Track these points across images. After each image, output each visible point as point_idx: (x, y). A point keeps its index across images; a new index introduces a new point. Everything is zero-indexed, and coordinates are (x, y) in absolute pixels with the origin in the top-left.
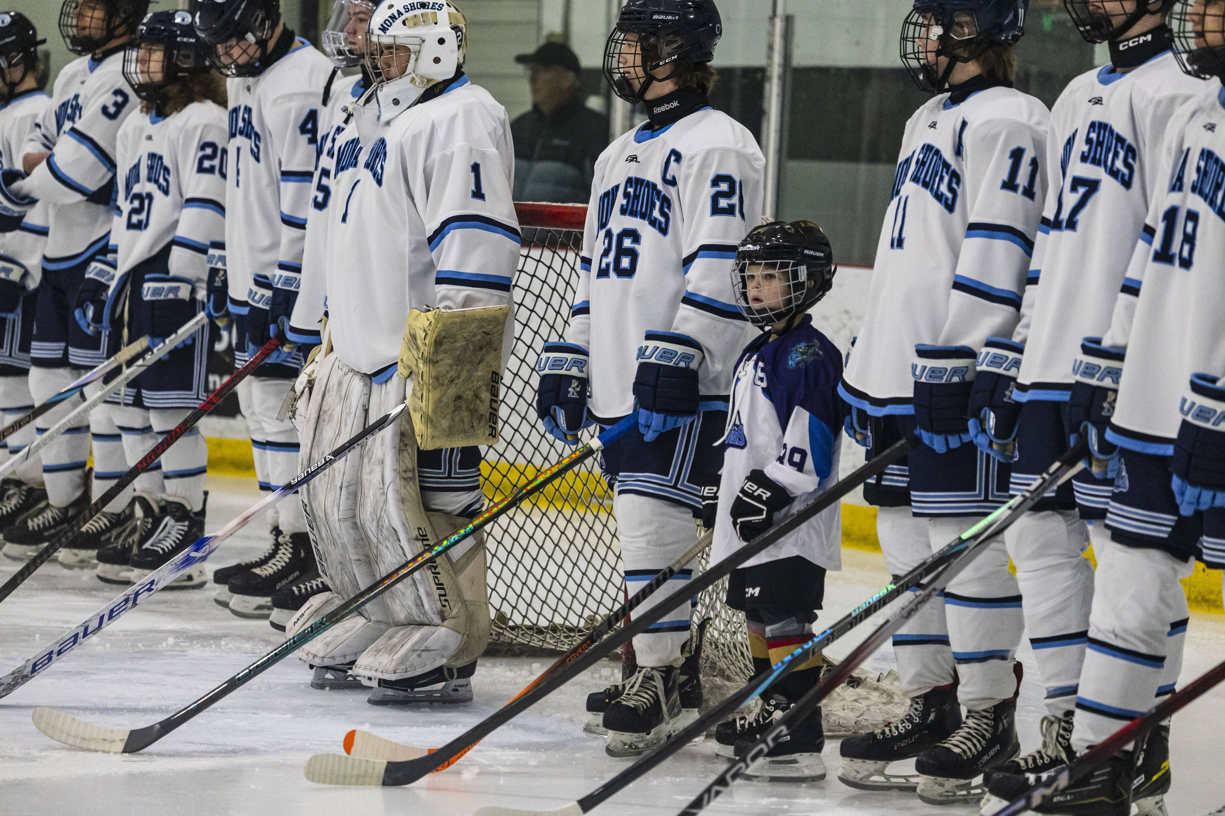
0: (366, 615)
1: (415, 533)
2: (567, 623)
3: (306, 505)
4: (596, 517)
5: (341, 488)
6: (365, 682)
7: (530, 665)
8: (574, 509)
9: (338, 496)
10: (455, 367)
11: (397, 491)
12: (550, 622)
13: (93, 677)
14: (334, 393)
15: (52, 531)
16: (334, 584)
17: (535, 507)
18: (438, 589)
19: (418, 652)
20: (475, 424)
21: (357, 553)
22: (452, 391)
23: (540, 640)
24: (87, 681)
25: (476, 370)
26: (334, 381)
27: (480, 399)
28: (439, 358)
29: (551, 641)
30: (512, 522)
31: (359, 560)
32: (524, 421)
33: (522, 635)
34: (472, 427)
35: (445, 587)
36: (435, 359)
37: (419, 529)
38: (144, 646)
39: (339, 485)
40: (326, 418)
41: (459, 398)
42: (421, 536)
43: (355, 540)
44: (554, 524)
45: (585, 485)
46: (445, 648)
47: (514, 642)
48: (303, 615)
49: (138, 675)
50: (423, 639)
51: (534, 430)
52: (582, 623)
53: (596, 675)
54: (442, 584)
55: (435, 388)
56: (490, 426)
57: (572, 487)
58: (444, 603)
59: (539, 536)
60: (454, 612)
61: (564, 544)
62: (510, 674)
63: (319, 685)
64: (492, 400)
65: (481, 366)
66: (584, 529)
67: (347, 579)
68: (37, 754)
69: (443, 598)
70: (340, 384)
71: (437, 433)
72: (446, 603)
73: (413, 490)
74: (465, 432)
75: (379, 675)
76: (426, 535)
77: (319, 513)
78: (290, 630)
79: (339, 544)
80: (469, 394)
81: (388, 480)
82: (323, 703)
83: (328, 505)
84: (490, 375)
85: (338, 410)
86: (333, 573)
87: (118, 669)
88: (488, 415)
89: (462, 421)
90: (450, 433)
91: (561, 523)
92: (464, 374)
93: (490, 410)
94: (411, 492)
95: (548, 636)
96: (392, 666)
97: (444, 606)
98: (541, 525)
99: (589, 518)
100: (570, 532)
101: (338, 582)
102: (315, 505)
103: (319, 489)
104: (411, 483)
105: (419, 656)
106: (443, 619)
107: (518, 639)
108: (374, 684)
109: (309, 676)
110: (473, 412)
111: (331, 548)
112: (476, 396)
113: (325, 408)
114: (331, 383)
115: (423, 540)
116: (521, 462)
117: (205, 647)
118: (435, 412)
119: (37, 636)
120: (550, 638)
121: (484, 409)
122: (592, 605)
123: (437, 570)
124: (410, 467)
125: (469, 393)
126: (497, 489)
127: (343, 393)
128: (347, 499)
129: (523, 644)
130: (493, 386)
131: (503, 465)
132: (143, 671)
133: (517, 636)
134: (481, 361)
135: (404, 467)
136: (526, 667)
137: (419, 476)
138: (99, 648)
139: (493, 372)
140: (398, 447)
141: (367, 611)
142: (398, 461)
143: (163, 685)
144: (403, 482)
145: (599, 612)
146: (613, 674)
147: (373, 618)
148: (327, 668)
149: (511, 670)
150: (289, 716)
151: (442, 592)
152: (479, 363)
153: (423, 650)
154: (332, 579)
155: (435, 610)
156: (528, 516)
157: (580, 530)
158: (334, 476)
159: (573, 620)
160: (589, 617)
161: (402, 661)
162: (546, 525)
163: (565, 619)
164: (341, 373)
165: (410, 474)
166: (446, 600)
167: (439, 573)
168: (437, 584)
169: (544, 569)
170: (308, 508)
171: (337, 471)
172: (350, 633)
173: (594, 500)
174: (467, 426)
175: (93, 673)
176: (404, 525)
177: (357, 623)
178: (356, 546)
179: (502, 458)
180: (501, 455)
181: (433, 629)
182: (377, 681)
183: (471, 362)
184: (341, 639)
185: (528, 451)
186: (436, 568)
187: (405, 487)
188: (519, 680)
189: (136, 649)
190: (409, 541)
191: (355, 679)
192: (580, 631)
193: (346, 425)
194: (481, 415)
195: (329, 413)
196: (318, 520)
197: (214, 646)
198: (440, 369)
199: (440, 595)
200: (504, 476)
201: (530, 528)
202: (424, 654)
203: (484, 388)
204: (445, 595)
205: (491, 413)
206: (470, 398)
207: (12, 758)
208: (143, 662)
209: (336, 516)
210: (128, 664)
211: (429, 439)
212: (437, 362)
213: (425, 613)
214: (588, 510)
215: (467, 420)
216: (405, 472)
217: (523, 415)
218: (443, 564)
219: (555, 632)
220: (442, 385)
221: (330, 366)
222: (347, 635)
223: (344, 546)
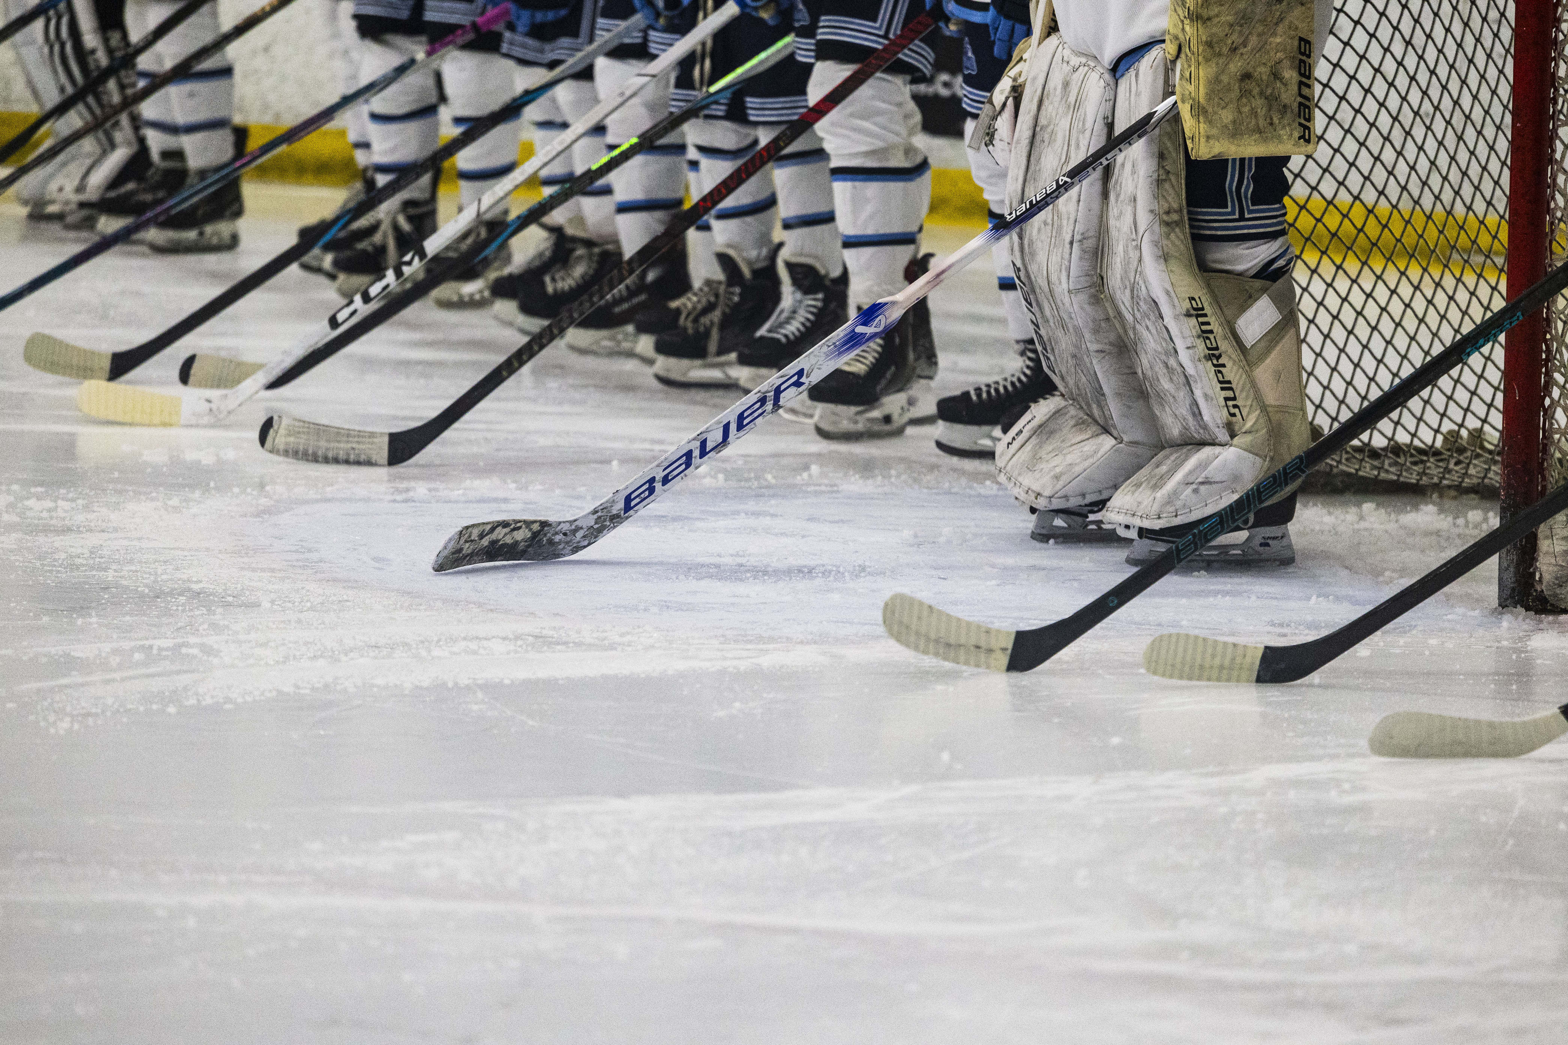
0: (1115, 433)
1: (1187, 305)
2: (1416, 442)
3: (1019, 269)
4: (1459, 280)
5: (1071, 243)
6: (1122, 532)
7: (1359, 505)
8: (1425, 270)
9: (1067, 256)
10: (1238, 28)
11: (1156, 244)
12: (1390, 440)
13: (699, 524)
14: (1058, 99)
15: (625, 306)
16: (1066, 386)
17: (1366, 268)
18: (1222, 389)
19: (1194, 486)
20: (1276, 121)
21: (1098, 341)
22: (1236, 66)
23: (1374, 467)
24: (690, 531)
25: (1274, 34)
26: (1056, 81)
27: (1281, 79)
28: (1212, 13)
29: (1393, 469)
30: (1330, 290)
31: (1102, 351)
32: (1349, 136)
33: (1347, 460)
34: (1271, 124)
35: (1234, 386)
36: (1205, 13)
37: (1192, 299)
38: (774, 477)
39: (1068, 238)
40: (1046, 137)
41: (1246, 76)
42: (1195, 309)
43: (1094, 321)
44: (1393, 292)
45: (1441, 232)
46: (1236, 478)
47: (1335, 470)
48: (1021, 432)
49: (767, 521)
50: (1203, 466)
51: (1363, 149)
52: (1439, 443)
53: (1461, 521)
54: (1229, 382)
55: (1207, 60)
56: (1300, 124)
57: (1421, 236)
58: (1232, 410)
59: (1372, 311)
60: (1249, 424)
61: (1410, 323)
62: (1329, 520)
63: (1042, 536)
64: (1301, 83)
65: (1280, 29)
66: (1441, 300)
67: (1084, 379)
68: (617, 639)
69: (1230, 403)
70: (1066, 85)
71: (1214, 131)
72: (1236, 411)
73: (1180, 241)
74: (1259, 131)
75: (1138, 522)
76: (1203, 309)
77: (1040, 281)
78: (1002, 454)
79: (1071, 330)
80: (1263, 72)
81: (1142, 226)
82: (1045, 563)
83: (1052, 269)
84: (1296, 43)
85: (1064, 124)
86: (1064, 370)
87: (736, 513)
88: (1296, 105)
89: (1254, 113)
90: (1235, 132)
91: (1405, 290)
92: (1253, 41)
93: (1299, 99)
94: (1178, 243)
95: (1387, 462)
96: (1156, 507)
97: (1233, 415)
98: (1374, 294)
99: (1449, 282)
100: (1419, 305)
101: (1071, 382)
102: (1033, 268)
103: (1038, 245)
104: (1177, 230)
105: (1196, 491)
106: (1233, 436)
107: (1343, 467)
108: (1133, 534)
109: (1030, 523)
110: (1271, 100)
111: (1060, 333)
112: (1276, 75)
113: (1042, 121)
114: (1051, 85)
115: (1197, 316)
116: (1344, 198)
117: (868, 478)
118: (1209, 97)
119: (615, 463)
120: (1390, 465)
121: (1289, 96)
122: (1455, 413)
123: (1221, 361)
124: (1175, 206)
125: (1262, 69)
126: (1307, 239)
127: (1072, 99)
128: (1081, 258)
129: (1349, 475)
130: (1301, 61)
131: (1317, 204)
132: (773, 516)
133: (1339, 462)
134: (1281, 20)
135: (1166, 206)
136: (1353, 510)
137: (1190, 219)
138: (707, 481)
139: (1301, 39)
140: (1155, 176)
141: (1115, 428)
142: (1156, 197)
143: (803, 537)
144: (1165, 229)
145: (1466, 423)
146: (1486, 520)
147: (1125, 439)
148: (1058, 512)
149: (1330, 513)
150: (994, 582)
151: (1230, 394)
152: (1277, 24)
153: (1202, 483)
154: (1063, 378)
155: (1219, 422)
156: (1354, 281)
157: (1435, 301)
158: (1060, 227)
159: (1426, 436)
160: (1450, 432)
161: (1170, 500)
162: (1381, 293)
163: (1414, 435)
164: (1066, 68)
165: (1175, 217)
166: (1235, 406)
167: (1224, 366)
168: (1220, 382)
169: (1380, 361)
170: (1022, 274)
171: (1065, 217)
172: (1091, 460)
173: (1455, 256)
174: (1262, 123)
175: (698, 519)
176: (1168, 293)
177: (1101, 445)
178: (1096, 331)
179: (1315, 193)
180: (1314, 188)
181: (1218, 449)
182: (1137, 530)
183: (1263, 21)
184: (1077, 469)
185: (1354, 181)
186: (1219, 357)
187: (1168, 236)
188: (1341, 529)
189: (764, 483)
190: (1176, 317)
191: (1100, 528)
192: (1437, 453)
193: (1078, 146)
194: (1285, 106)
195: (1049, 130)
196: (1038, 291)
197: (880, 478)
198: (1214, 30)
199: (1227, 399)
200: (1318, 220)
201: (1357, 298)
202: (1203, 488)
203: (1286, 63)
204: (1234, 399)
205: (1300, 104)
206: (1264, 77)
207: (578, 644)
208: (773, 502)
209: (1065, 285)
210: (751, 505)
211: (1203, 140)
212: (1209, 19)
213: (1205, 427)
214: (1447, 270)
215: (1262, 112)
216: (1168, 213)
217: (1346, 127)
218: (1230, 351)
219: (1398, 456)
220: (1220, 55)
221: (1049, 57)
222: (1087, 464)
223: (1077, 329)
